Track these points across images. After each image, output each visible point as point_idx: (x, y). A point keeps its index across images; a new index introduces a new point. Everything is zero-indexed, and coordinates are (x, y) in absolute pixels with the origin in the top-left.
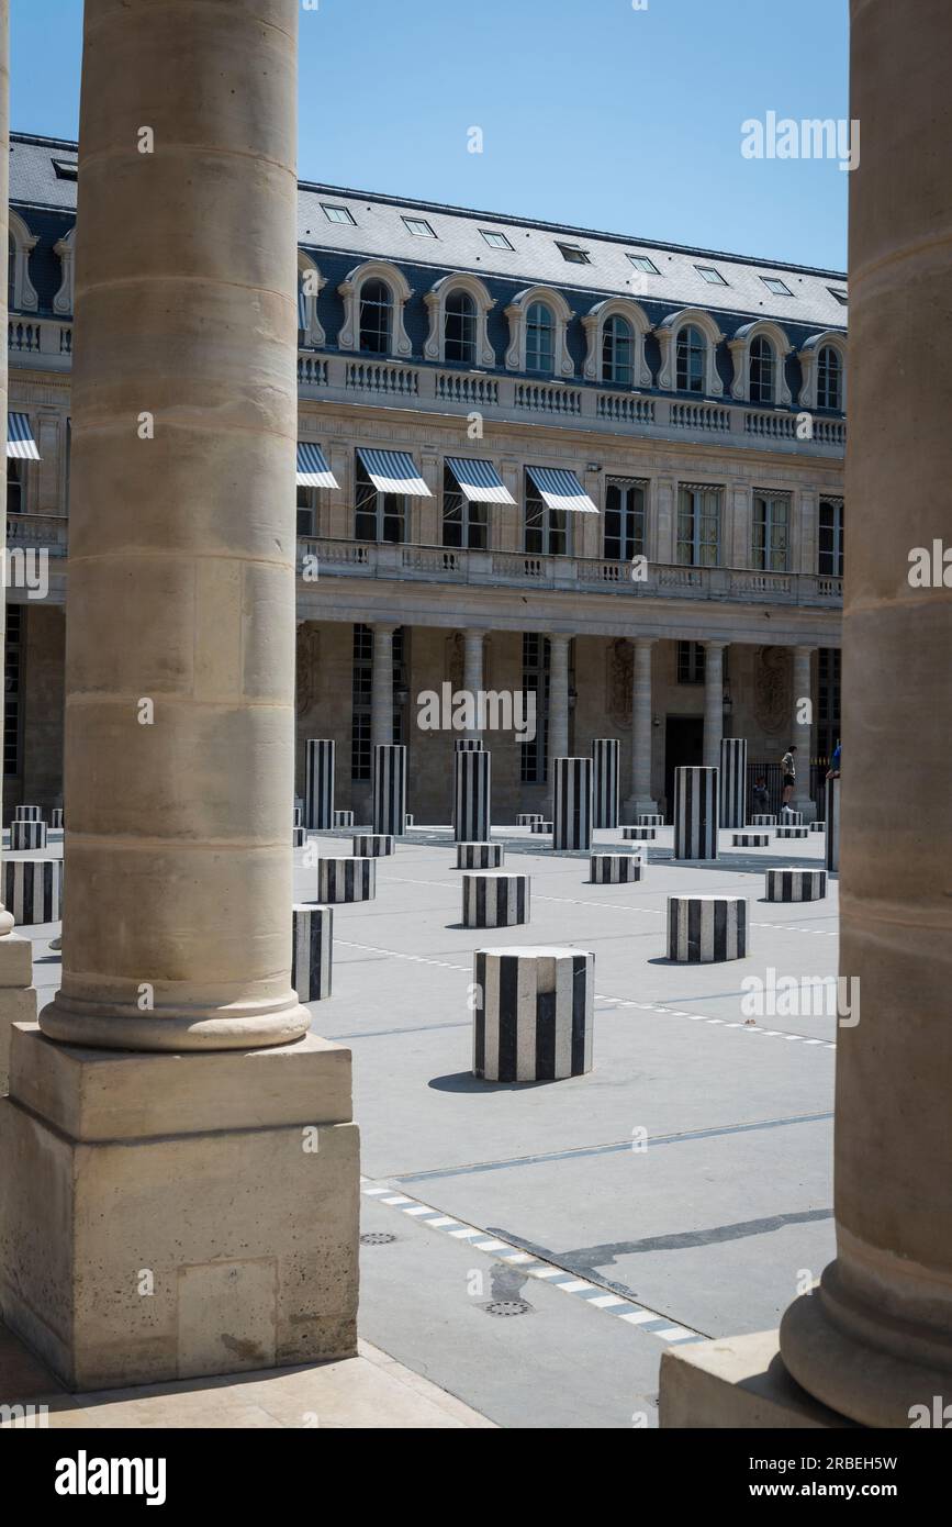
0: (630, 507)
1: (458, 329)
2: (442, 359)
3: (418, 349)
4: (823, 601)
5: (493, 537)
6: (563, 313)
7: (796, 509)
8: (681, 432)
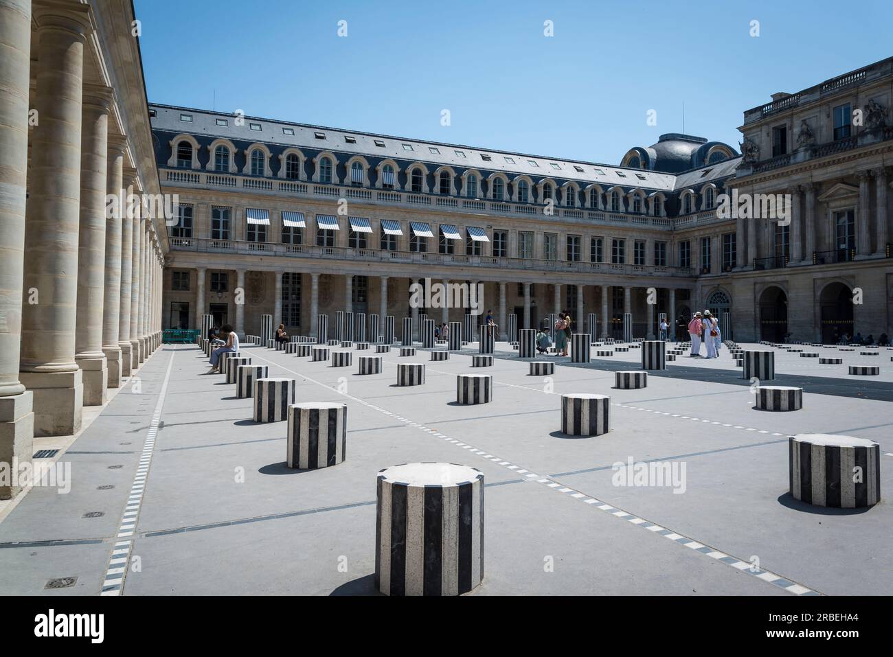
0: (502, 239)
1: (445, 183)
2: (439, 193)
3: (431, 190)
4: (570, 269)
5: (455, 250)
6: (479, 177)
7: (558, 239)
8: (519, 215)
